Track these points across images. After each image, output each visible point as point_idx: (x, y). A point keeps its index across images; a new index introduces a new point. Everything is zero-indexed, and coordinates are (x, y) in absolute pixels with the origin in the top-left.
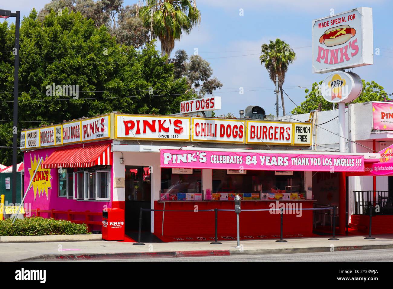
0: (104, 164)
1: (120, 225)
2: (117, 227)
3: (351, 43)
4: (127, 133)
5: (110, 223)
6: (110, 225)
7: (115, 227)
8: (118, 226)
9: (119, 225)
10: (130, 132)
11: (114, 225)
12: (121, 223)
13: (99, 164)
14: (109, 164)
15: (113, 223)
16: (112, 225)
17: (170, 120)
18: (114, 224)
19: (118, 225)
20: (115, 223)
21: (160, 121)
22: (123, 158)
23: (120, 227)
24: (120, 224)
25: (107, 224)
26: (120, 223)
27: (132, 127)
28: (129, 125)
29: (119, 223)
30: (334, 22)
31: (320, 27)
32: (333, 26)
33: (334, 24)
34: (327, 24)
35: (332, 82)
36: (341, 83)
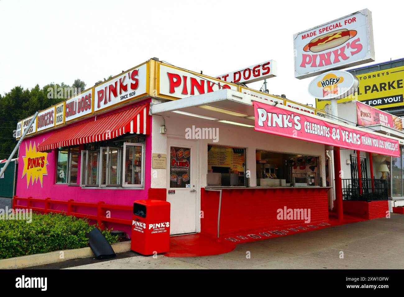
0: (138, 133)
1: (164, 229)
2: (160, 231)
3: (350, 44)
4: (172, 91)
5: (150, 225)
6: (150, 228)
7: (156, 232)
8: (161, 229)
9: (163, 227)
10: (176, 89)
11: (155, 229)
12: (166, 225)
13: (132, 132)
14: (145, 133)
15: (154, 224)
16: (152, 228)
17: (219, 83)
18: (156, 227)
19: (161, 228)
20: (157, 225)
21: (209, 82)
22: (164, 126)
23: (164, 231)
24: (164, 226)
25: (145, 227)
26: (164, 224)
27: (178, 84)
28: (175, 80)
29: (162, 225)
30: (323, 30)
31: (304, 39)
32: (322, 34)
33: (323, 32)
34: (314, 33)
35: (324, 82)
36: (336, 81)
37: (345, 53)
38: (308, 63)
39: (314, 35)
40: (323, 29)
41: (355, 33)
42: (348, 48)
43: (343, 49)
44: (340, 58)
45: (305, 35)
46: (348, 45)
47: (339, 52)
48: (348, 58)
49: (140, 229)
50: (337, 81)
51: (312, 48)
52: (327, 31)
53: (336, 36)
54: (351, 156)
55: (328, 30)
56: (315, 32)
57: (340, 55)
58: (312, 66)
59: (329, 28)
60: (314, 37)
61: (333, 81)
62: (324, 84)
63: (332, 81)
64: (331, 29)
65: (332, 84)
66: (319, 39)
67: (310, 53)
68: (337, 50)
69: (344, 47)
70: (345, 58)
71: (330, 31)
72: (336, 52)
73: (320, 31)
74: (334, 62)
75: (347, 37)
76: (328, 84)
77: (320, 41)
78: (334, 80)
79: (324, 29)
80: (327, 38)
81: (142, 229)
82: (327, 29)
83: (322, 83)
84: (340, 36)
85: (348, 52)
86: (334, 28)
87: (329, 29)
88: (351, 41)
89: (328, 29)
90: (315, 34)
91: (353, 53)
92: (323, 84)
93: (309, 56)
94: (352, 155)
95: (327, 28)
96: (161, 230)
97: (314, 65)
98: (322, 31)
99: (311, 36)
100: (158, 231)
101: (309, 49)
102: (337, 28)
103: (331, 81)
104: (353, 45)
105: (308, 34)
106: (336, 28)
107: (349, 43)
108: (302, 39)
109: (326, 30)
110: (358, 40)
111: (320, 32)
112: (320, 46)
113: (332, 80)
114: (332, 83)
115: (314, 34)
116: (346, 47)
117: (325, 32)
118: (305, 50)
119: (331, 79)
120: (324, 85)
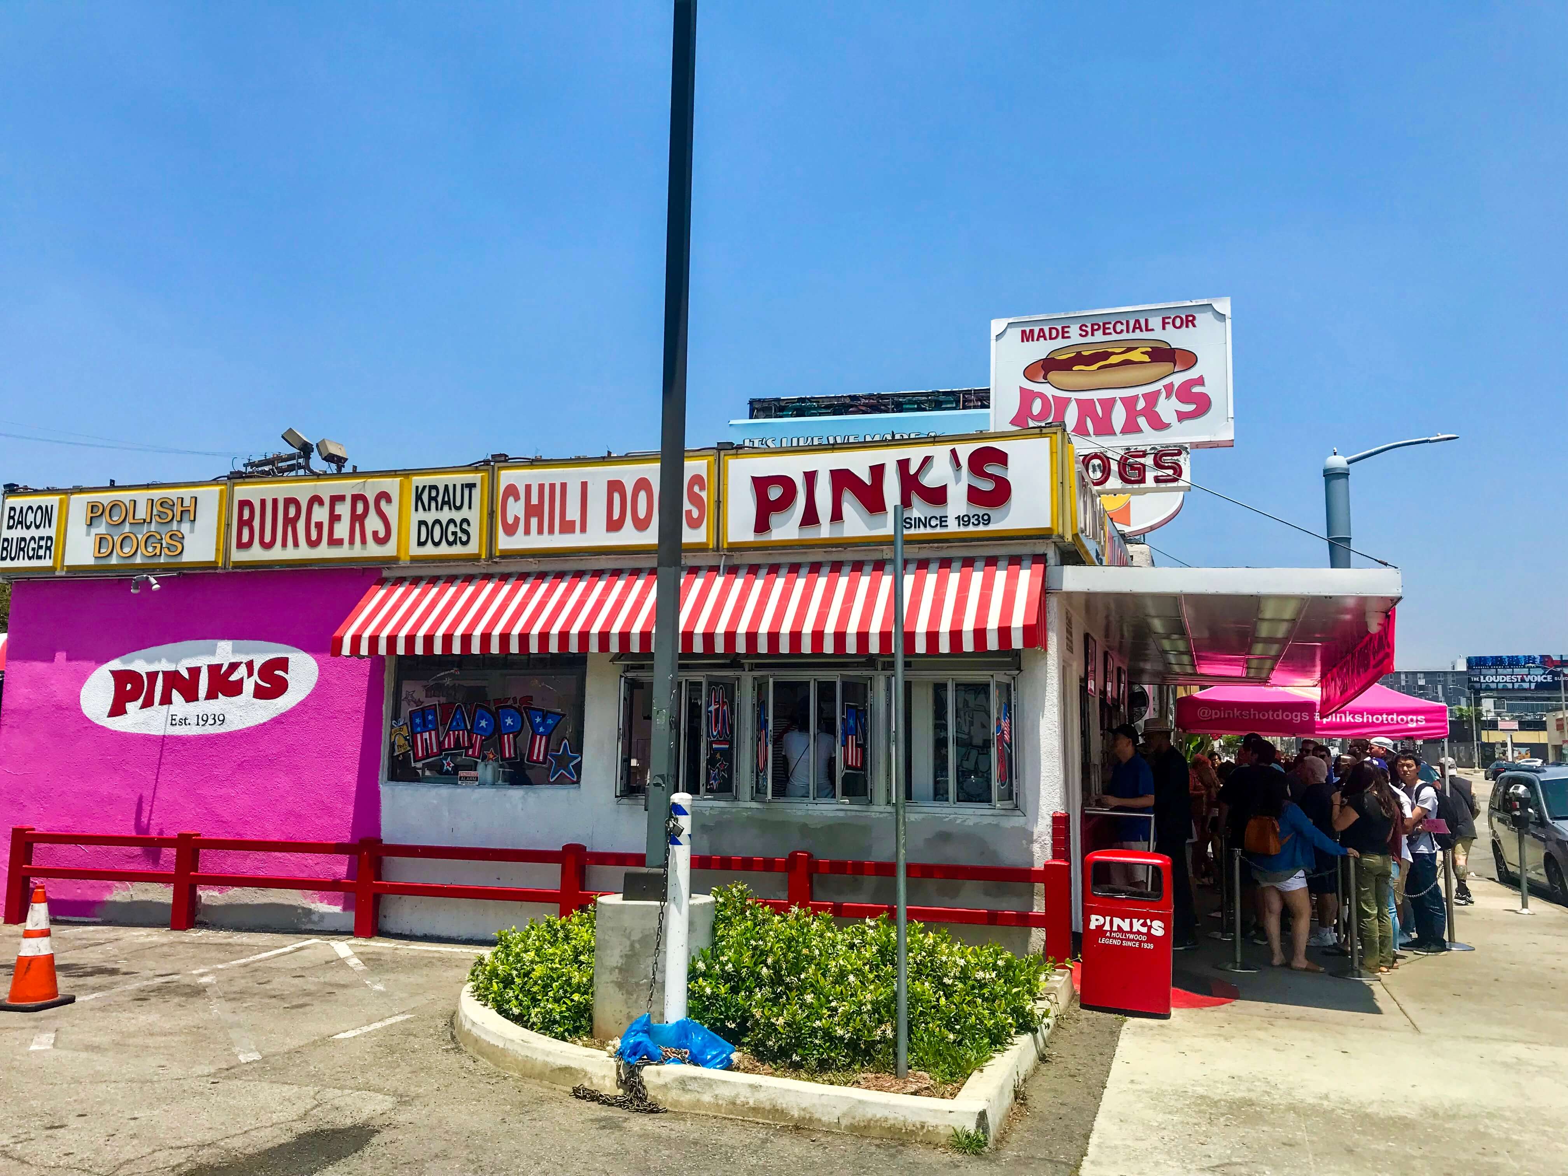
30: (1093, 330)
31: (1028, 340)
32: (1089, 339)
33: (1093, 335)
34: (1063, 332)
37: (1158, 409)
38: (1038, 419)
39: (1063, 337)
40: (1093, 325)
41: (1191, 359)
42: (1168, 396)
43: (1151, 399)
44: (1142, 421)
45: (1032, 331)
46: (1169, 388)
47: (1141, 404)
48: (1167, 426)
51: (1054, 376)
52: (1104, 333)
53: (1135, 356)
55: (1110, 334)
56: (1066, 330)
57: (1143, 412)
59: (1111, 326)
60: (1060, 343)
64: (1118, 330)
66: (1079, 353)
67: (1048, 391)
68: (1136, 398)
69: (1158, 392)
70: (1158, 425)
71: (1115, 337)
72: (1129, 403)
73: (1084, 328)
74: (1124, 431)
75: (1167, 366)
77: (1080, 359)
79: (1096, 327)
80: (1106, 355)
82: (1104, 329)
84: (1146, 358)
85: (1167, 408)
86: (1128, 331)
87: (1111, 331)
88: (1178, 379)
89: (1109, 328)
90: (1066, 335)
91: (1182, 416)
93: (1042, 396)
95: (1107, 326)
98: (1089, 329)
99: (1051, 338)
101: (1045, 377)
102: (1138, 335)
104: (1184, 393)
105: (1042, 330)
106: (1133, 331)
107: (1172, 384)
108: (1023, 341)
109: (1101, 330)
110: (1201, 381)
111: (1084, 333)
112: (1079, 375)
115: (1064, 335)
116: (1164, 394)
117: (1099, 337)
118: (1029, 373)
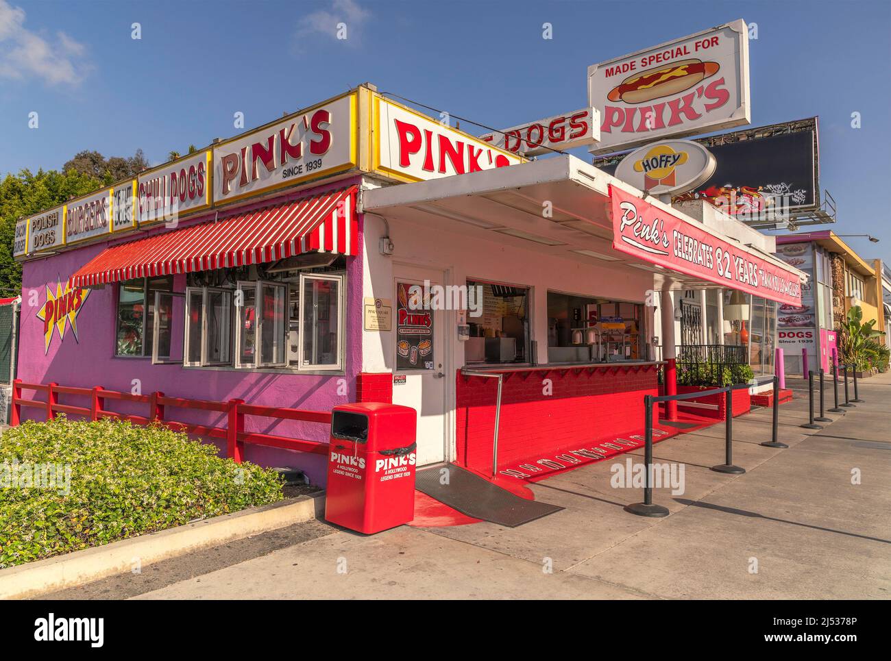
0: (335, 251)
1: (405, 469)
2: (398, 476)
3: (705, 88)
4: (405, 162)
5: (377, 462)
6: (377, 469)
7: (391, 477)
8: (399, 470)
9: (403, 466)
10: (411, 157)
11: (388, 469)
12: (408, 460)
13: (321, 250)
14: (348, 253)
15: (386, 460)
16: (381, 469)
17: (489, 151)
18: (390, 467)
19: (399, 467)
20: (391, 460)
21: (471, 148)
22: (388, 237)
23: (406, 474)
24: (405, 463)
25: (362, 466)
26: (405, 460)
27: (415, 147)
28: (410, 137)
29: (403, 461)
30: (650, 61)
31: (610, 75)
32: (648, 67)
33: (650, 64)
34: (632, 66)
35: (647, 161)
36: (671, 160)
37: (693, 106)
38: (617, 125)
39: (631, 69)
40: (650, 57)
41: (715, 67)
42: (699, 96)
43: (689, 99)
44: (682, 116)
45: (612, 69)
46: (700, 91)
47: (682, 104)
48: (700, 116)
49: (350, 472)
50: (675, 161)
51: (626, 96)
52: (657, 62)
53: (677, 73)
54: (681, 301)
55: (661, 61)
56: (633, 64)
57: (682, 110)
58: (624, 131)
59: (662, 56)
60: (630, 73)
61: (667, 161)
62: (648, 165)
63: (664, 160)
64: (666, 57)
65: (665, 166)
66: (641, 78)
67: (623, 106)
68: (678, 101)
69: (693, 94)
70: (693, 116)
71: (664, 62)
72: (674, 105)
73: (644, 60)
74: (671, 124)
75: (699, 76)
76: (655, 165)
77: (643, 81)
78: (669, 159)
79: (652, 58)
80: (659, 75)
81: (356, 471)
82: (657, 58)
83: (643, 163)
84: (685, 73)
85: (699, 104)
86: (672, 57)
87: (662, 59)
88: (706, 84)
89: (660, 58)
90: (633, 67)
91: (709, 108)
92: (645, 166)
93: (619, 110)
94: (684, 301)
95: (659, 56)
96: (400, 472)
97: (630, 128)
98: (648, 61)
99: (624, 71)
100: (393, 474)
101: (620, 97)
102: (680, 58)
103: (661, 161)
104: (710, 92)
105: (618, 67)
106: (676, 56)
107: (702, 87)
108: (607, 76)
109: (655, 60)
110: (722, 81)
111: (644, 64)
112: (643, 92)
113: (664, 158)
114: (663, 163)
115: (632, 67)
116: (697, 95)
117: (654, 64)
118: (611, 97)
119: (661, 157)
120: (647, 167)
